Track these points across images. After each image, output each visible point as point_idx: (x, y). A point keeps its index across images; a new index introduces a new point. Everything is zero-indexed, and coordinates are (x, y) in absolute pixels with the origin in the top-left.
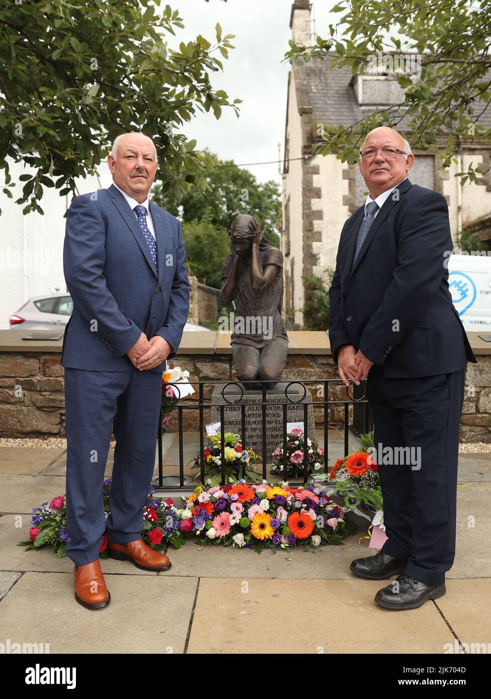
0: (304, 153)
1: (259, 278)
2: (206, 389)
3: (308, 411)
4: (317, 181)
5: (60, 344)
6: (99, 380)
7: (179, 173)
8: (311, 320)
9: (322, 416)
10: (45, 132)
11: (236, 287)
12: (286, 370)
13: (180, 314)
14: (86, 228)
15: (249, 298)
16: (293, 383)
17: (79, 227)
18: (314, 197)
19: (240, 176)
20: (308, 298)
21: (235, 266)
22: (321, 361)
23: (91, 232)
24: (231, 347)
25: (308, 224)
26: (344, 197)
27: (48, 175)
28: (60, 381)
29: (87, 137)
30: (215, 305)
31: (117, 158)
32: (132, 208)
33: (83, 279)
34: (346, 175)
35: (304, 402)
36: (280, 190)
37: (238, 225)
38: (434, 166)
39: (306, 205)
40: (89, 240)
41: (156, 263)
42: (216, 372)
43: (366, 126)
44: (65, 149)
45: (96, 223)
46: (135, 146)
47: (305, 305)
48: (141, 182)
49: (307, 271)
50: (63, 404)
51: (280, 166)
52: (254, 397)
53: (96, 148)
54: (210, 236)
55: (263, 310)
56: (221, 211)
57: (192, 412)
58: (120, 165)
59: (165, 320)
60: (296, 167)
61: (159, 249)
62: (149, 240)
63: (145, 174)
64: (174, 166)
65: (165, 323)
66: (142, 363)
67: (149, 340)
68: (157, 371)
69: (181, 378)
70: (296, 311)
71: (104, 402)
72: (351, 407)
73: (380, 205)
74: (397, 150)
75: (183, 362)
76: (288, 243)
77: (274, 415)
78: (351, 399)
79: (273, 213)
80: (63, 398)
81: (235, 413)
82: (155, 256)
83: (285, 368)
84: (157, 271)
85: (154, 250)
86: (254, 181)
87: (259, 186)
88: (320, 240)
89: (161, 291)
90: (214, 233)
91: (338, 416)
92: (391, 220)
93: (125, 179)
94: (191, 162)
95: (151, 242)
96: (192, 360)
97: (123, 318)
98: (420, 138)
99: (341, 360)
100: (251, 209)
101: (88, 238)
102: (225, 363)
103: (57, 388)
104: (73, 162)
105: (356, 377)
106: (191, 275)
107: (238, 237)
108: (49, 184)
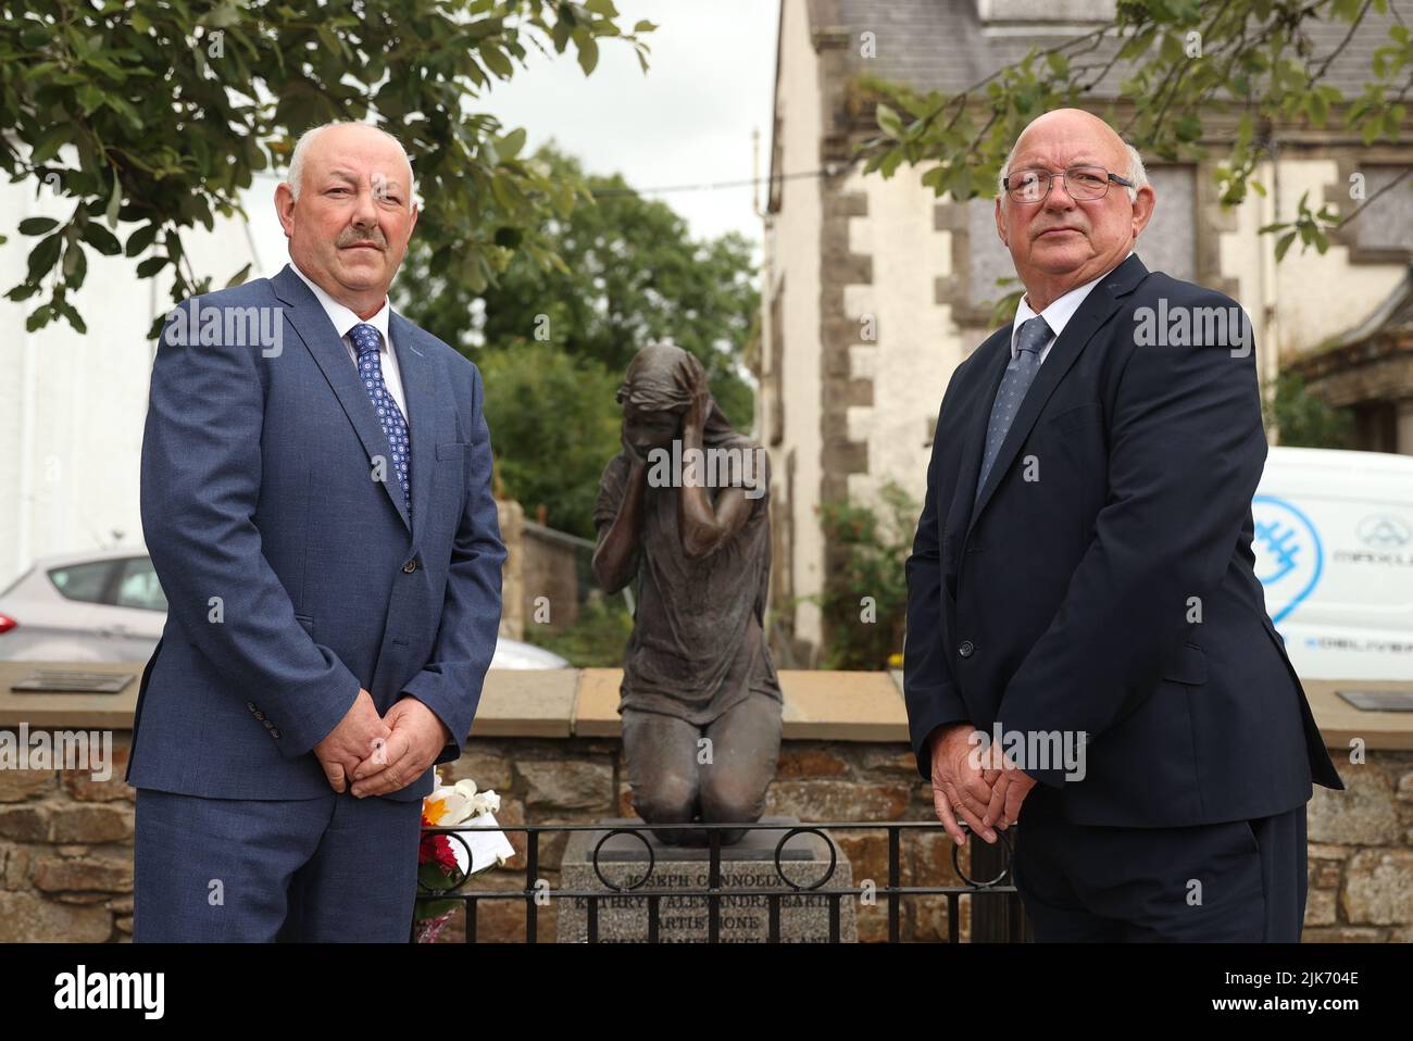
0: (826, 158)
1: (703, 526)
2: (544, 839)
3: (842, 910)
4: (862, 236)
5: (128, 703)
6: (238, 827)
7: (477, 221)
8: (843, 630)
9: (879, 923)
10: (99, 103)
11: (636, 549)
12: (774, 786)
13: (475, 632)
14: (206, 388)
15: (673, 579)
16: (797, 830)
17: (187, 386)
18: (852, 281)
19: (644, 219)
20: (836, 565)
21: (634, 490)
22: (875, 760)
23: (223, 400)
24: (618, 717)
25: (834, 357)
26: (939, 282)
27: (103, 220)
28: (118, 815)
29: (220, 113)
30: (570, 582)
31: (301, 194)
32: (342, 331)
33: (195, 534)
34: (943, 220)
35: (830, 887)
36: (757, 258)
37: (645, 375)
38: (1194, 194)
39: (831, 303)
40: (214, 423)
41: (406, 486)
42: (574, 789)
43: (1004, 92)
44: (157, 148)
45: (237, 376)
46: (356, 163)
47: (828, 585)
48: (366, 261)
49: (832, 490)
50: (127, 883)
51: (757, 192)
52: (685, 867)
53: (243, 146)
54: (557, 386)
55: (711, 613)
56: (589, 311)
57: (500, 908)
58: (310, 212)
59: (430, 648)
60: (804, 198)
61: (417, 448)
62: (390, 421)
63: (379, 239)
64: (464, 204)
65: (431, 659)
66: (365, 778)
67: (382, 713)
68: (407, 798)
69: (476, 814)
70: (802, 599)
71: (251, 890)
72: (964, 898)
73: (1058, 329)
74: (1111, 177)
75: (479, 758)
76: (779, 411)
77: (742, 923)
78: (968, 883)
79: (736, 322)
80: (126, 863)
81: (629, 915)
82: (404, 467)
83: (773, 781)
84: (410, 511)
85: (401, 449)
86: (683, 231)
87: (696, 248)
88: (868, 402)
89: (419, 567)
90: (571, 378)
91: (926, 922)
92: (1088, 369)
93: (322, 253)
94: (512, 190)
95: (394, 426)
96: (507, 753)
97: (306, 646)
98: (1157, 125)
99: (940, 767)
100: (677, 311)
101: (211, 416)
102: (600, 763)
103: (109, 834)
104: (178, 186)
105: (986, 820)
106: (505, 498)
107: (644, 408)
108: (108, 245)
